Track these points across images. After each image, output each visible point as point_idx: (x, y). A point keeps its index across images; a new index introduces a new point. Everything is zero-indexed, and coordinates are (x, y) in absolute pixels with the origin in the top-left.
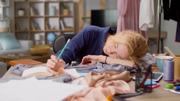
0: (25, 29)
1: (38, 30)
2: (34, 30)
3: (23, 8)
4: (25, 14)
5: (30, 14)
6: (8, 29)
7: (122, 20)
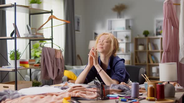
0: (144, 62)
1: (155, 64)
2: (152, 63)
3: (142, 43)
4: (145, 49)
5: (148, 49)
6: (130, 61)
7: (165, 55)
